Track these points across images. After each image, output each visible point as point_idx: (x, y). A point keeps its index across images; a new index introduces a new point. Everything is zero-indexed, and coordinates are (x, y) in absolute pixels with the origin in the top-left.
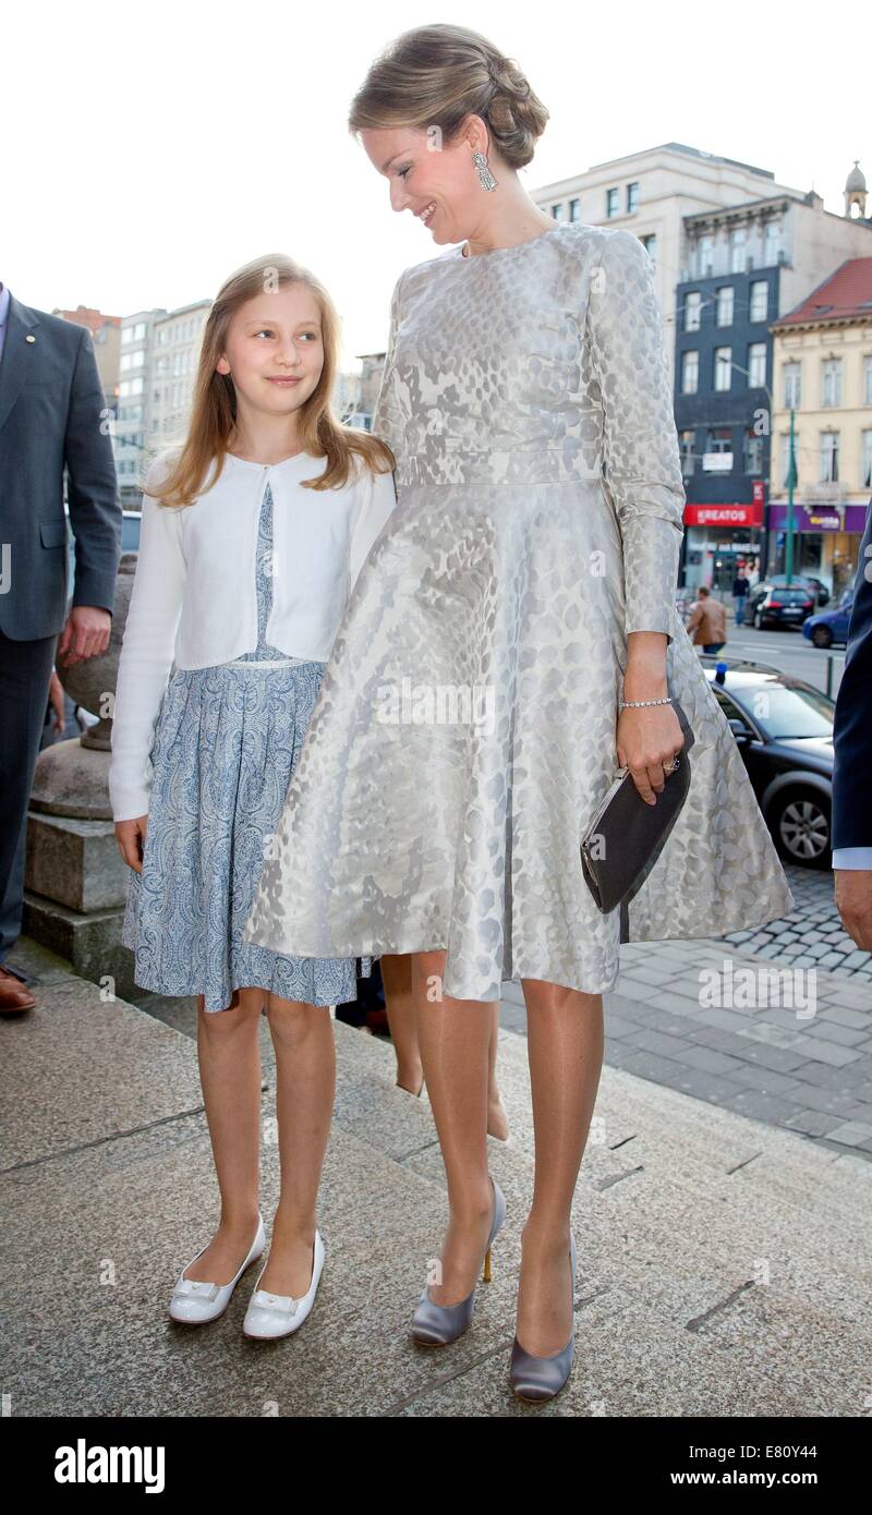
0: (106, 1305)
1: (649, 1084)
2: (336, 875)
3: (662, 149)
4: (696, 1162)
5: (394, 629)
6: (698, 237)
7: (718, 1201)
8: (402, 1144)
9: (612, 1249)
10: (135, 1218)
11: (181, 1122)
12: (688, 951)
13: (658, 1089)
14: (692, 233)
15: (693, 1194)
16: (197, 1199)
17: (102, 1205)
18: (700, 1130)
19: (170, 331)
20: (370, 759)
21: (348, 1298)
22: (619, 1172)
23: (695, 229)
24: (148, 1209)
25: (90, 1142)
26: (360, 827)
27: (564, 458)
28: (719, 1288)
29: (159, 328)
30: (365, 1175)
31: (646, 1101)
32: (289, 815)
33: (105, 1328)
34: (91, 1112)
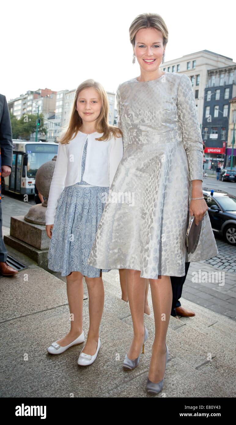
0: (42, 355)
1: (188, 301)
2: (111, 247)
3: (203, 52)
4: (200, 323)
5: (128, 182)
6: (211, 76)
7: (205, 334)
8: (122, 315)
9: (177, 346)
10: (51, 332)
11: (64, 307)
12: (200, 266)
13: (190, 303)
14: (210, 75)
15: (199, 332)
16: (68, 327)
17: (43, 328)
18: (201, 314)
19: (70, 96)
20: (121, 217)
21: (106, 356)
22: (180, 325)
23: (211, 73)
24: (55, 330)
25: (40, 311)
26: (118, 235)
27: (174, 136)
28: (205, 358)
29: (67, 95)
30: (112, 323)
31: (188, 306)
32: (99, 231)
33: (42, 361)
34: (40, 303)
